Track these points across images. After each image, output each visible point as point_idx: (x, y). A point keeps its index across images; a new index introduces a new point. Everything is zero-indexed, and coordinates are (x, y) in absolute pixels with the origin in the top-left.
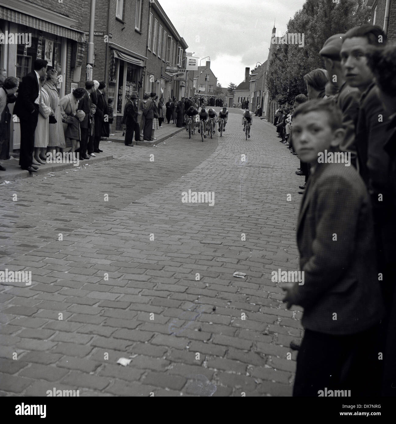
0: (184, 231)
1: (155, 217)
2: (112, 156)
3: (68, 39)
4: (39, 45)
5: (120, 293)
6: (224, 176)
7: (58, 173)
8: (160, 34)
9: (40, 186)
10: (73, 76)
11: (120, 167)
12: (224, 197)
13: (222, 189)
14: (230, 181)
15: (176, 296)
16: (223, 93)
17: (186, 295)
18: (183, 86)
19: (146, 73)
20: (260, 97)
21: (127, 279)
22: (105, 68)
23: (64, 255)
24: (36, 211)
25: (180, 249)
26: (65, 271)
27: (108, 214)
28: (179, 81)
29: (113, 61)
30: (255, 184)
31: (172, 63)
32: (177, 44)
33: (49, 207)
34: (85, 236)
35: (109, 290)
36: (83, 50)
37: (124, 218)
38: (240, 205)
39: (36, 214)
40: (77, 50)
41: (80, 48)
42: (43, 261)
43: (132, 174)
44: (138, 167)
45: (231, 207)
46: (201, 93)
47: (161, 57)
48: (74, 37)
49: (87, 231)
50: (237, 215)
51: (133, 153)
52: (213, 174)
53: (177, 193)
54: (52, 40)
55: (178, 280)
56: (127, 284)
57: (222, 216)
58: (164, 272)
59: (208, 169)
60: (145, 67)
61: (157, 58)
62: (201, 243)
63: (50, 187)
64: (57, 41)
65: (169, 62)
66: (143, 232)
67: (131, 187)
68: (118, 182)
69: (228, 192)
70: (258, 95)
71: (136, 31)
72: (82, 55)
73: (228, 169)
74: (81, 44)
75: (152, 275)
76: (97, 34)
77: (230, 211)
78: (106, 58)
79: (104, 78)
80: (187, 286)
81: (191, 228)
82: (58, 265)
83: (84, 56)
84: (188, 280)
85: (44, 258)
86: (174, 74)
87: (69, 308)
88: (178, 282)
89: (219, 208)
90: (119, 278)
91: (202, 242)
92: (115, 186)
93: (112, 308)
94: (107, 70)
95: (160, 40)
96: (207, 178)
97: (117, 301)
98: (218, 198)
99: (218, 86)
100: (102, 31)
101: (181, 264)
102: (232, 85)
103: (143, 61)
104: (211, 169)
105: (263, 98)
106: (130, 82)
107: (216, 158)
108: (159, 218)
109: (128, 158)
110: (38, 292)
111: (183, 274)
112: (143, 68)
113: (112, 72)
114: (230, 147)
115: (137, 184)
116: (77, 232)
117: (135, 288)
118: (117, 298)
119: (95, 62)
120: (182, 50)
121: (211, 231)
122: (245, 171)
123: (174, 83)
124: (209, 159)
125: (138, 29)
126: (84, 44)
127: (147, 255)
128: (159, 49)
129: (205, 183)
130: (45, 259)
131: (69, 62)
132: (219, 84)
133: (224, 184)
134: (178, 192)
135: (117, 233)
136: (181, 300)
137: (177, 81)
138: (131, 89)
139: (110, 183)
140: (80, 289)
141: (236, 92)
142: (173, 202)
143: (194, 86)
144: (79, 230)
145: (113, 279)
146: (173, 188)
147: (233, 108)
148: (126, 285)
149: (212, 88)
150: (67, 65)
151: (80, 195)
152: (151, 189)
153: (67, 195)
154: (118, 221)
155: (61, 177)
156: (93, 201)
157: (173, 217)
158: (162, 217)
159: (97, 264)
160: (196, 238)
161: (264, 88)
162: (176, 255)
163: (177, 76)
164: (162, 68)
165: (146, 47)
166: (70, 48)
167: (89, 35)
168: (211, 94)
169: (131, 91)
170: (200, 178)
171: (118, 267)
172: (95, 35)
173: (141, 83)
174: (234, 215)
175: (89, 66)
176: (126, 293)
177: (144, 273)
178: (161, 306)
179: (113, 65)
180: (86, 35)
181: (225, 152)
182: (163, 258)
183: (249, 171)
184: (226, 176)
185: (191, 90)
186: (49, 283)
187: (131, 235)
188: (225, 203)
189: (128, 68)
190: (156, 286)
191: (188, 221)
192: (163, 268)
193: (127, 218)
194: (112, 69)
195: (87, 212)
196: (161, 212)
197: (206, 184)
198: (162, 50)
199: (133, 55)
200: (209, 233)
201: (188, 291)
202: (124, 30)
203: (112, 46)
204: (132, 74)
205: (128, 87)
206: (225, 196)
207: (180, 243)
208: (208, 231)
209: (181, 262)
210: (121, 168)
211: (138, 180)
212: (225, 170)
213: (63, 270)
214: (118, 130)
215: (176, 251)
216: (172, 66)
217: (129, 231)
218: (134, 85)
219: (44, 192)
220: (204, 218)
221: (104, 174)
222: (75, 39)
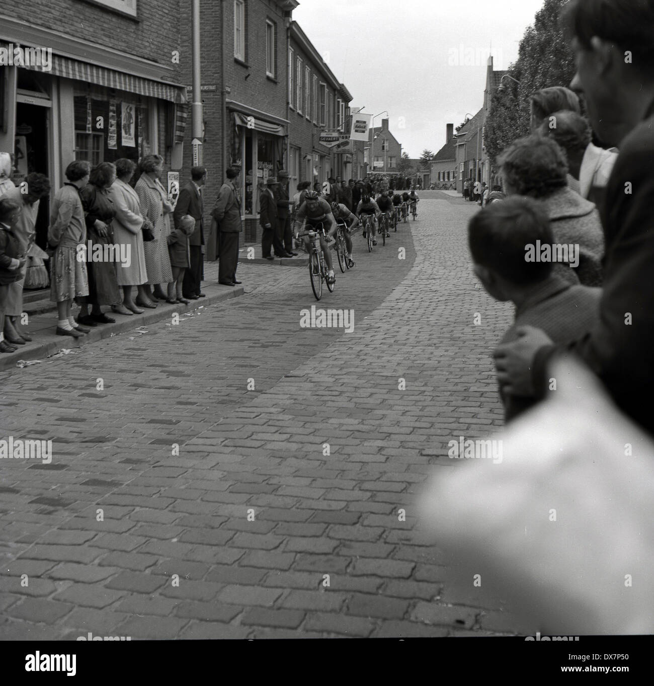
0: (385, 429)
1: (330, 404)
2: (243, 289)
3: (158, 99)
4: (111, 114)
5: (281, 587)
6: (437, 312)
7: (154, 327)
8: (307, 81)
9: (124, 355)
10: (170, 160)
11: (257, 308)
12: (446, 353)
13: (439, 338)
14: (449, 321)
15: (396, 587)
16: (412, 167)
17: (415, 583)
18: (349, 162)
19: (289, 145)
20: (475, 170)
21: (291, 552)
22: (222, 143)
23: (171, 501)
24: (116, 405)
25: (385, 472)
26: (173, 538)
27: (243, 403)
28: (341, 154)
29: (235, 130)
30: (495, 324)
31: (329, 127)
32: (335, 95)
33: (139, 397)
34: (206, 454)
35: (260, 581)
36: (185, 115)
37: (273, 410)
38: (477, 369)
39: (117, 412)
40: (175, 117)
41: (179, 114)
42: (130, 517)
43: (278, 320)
44: (288, 305)
45: (462, 373)
46: (377, 171)
47: (310, 118)
48: (169, 95)
49: (208, 441)
50: (476, 389)
51: (276, 280)
52: (417, 309)
53: (361, 351)
54: (132, 103)
55: (393, 546)
56: (293, 562)
57: (449, 393)
58: (361, 528)
59: (406, 300)
60: (287, 136)
61: (304, 119)
62: (422, 455)
63: (139, 356)
64: (140, 105)
65: (324, 125)
66: (311, 438)
67: (278, 346)
68: (258, 338)
69: (452, 342)
70: (471, 167)
71: (268, 78)
72: (184, 124)
73: (441, 299)
74: (181, 107)
75: (340, 537)
76: (206, 88)
77: (462, 380)
78: (223, 127)
79: (221, 158)
80: (412, 561)
81: (398, 423)
82: (158, 523)
83: (188, 126)
84: (412, 545)
85: (132, 508)
86: (334, 144)
87: (183, 630)
88: (392, 551)
89: (440, 377)
90: (276, 548)
91: (424, 453)
92: (251, 345)
93: (269, 626)
94: (225, 146)
95: (307, 91)
96: (409, 318)
97: (279, 609)
98: (435, 356)
99: (403, 156)
100: (214, 82)
101: (393, 506)
102: (427, 153)
103: (283, 126)
104: (413, 300)
105: (479, 171)
106: (263, 163)
107: (417, 279)
108: (336, 404)
109: (268, 290)
110: (121, 593)
111: (400, 532)
112: (283, 137)
113: (234, 149)
114: (437, 257)
115: (290, 339)
116: (192, 447)
117: (310, 572)
118: (278, 599)
119: (205, 134)
120: (343, 103)
121: (437, 426)
122: (471, 300)
123: (334, 157)
124: (405, 282)
125: (271, 75)
126: (185, 106)
127: (324, 491)
128: (307, 105)
129: (405, 327)
130: (133, 510)
131: (162, 138)
132: (404, 153)
133: (441, 327)
134: (362, 349)
135: (263, 443)
136: (405, 599)
137: (338, 154)
138: (266, 173)
139: (242, 340)
140: (204, 580)
141: (434, 165)
142: (358, 370)
143: (366, 160)
144: (195, 440)
145: (264, 552)
146: (354, 342)
147: (431, 190)
148: (291, 565)
149: (394, 161)
150: (159, 143)
151: (191, 368)
152: (314, 346)
153: (171, 369)
154: (264, 418)
155: (158, 335)
156: (215, 379)
157: (361, 400)
158: (342, 402)
159: (232, 516)
160: (411, 445)
161: (480, 154)
162: (379, 486)
163: (339, 146)
164: (313, 135)
165: (285, 104)
166: (162, 114)
167: (193, 92)
168: (393, 171)
169: (266, 177)
170: (396, 319)
171: (274, 521)
172: (202, 91)
173: (281, 163)
174: (470, 390)
175: (196, 142)
176: (294, 586)
177: (325, 534)
178: (367, 617)
179: (234, 137)
180: (188, 92)
181: (431, 267)
182: (357, 494)
183: (478, 299)
184: (440, 311)
185: (361, 167)
186: (143, 568)
187: (289, 445)
188: (450, 365)
189: (259, 140)
190: (351, 565)
191: (391, 407)
192: (359, 518)
193: (279, 409)
194: (233, 145)
195: (206, 401)
196: (337, 393)
197: (409, 330)
198: (311, 107)
199: (265, 118)
200: (432, 431)
201: (418, 575)
202: (248, 78)
203: (231, 106)
204: (266, 149)
205: (261, 171)
206: (447, 351)
207: (383, 459)
208: (430, 428)
209: (391, 503)
210: (260, 308)
211: (289, 330)
212: (438, 300)
213: (168, 536)
214: (249, 242)
215: (378, 476)
216: (329, 131)
217: (285, 437)
218: (271, 166)
219: (130, 367)
220: (417, 398)
221: (231, 323)
222: (171, 98)
